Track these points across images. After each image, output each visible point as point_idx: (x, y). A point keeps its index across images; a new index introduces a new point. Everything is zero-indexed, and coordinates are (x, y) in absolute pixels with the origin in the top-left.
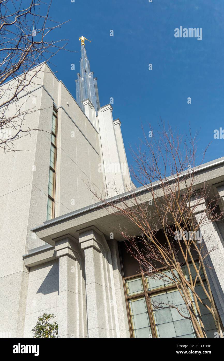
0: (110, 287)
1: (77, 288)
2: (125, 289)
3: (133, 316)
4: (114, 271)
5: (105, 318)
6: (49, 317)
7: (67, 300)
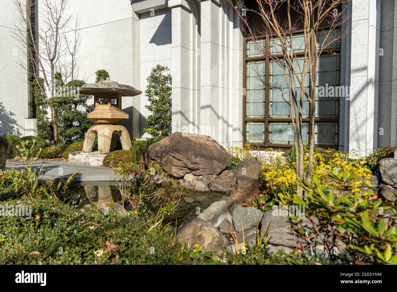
0: (228, 48)
1: (191, 44)
2: (245, 50)
3: (249, 77)
4: (235, 29)
5: (218, 77)
6: (163, 69)
7: (180, 56)
